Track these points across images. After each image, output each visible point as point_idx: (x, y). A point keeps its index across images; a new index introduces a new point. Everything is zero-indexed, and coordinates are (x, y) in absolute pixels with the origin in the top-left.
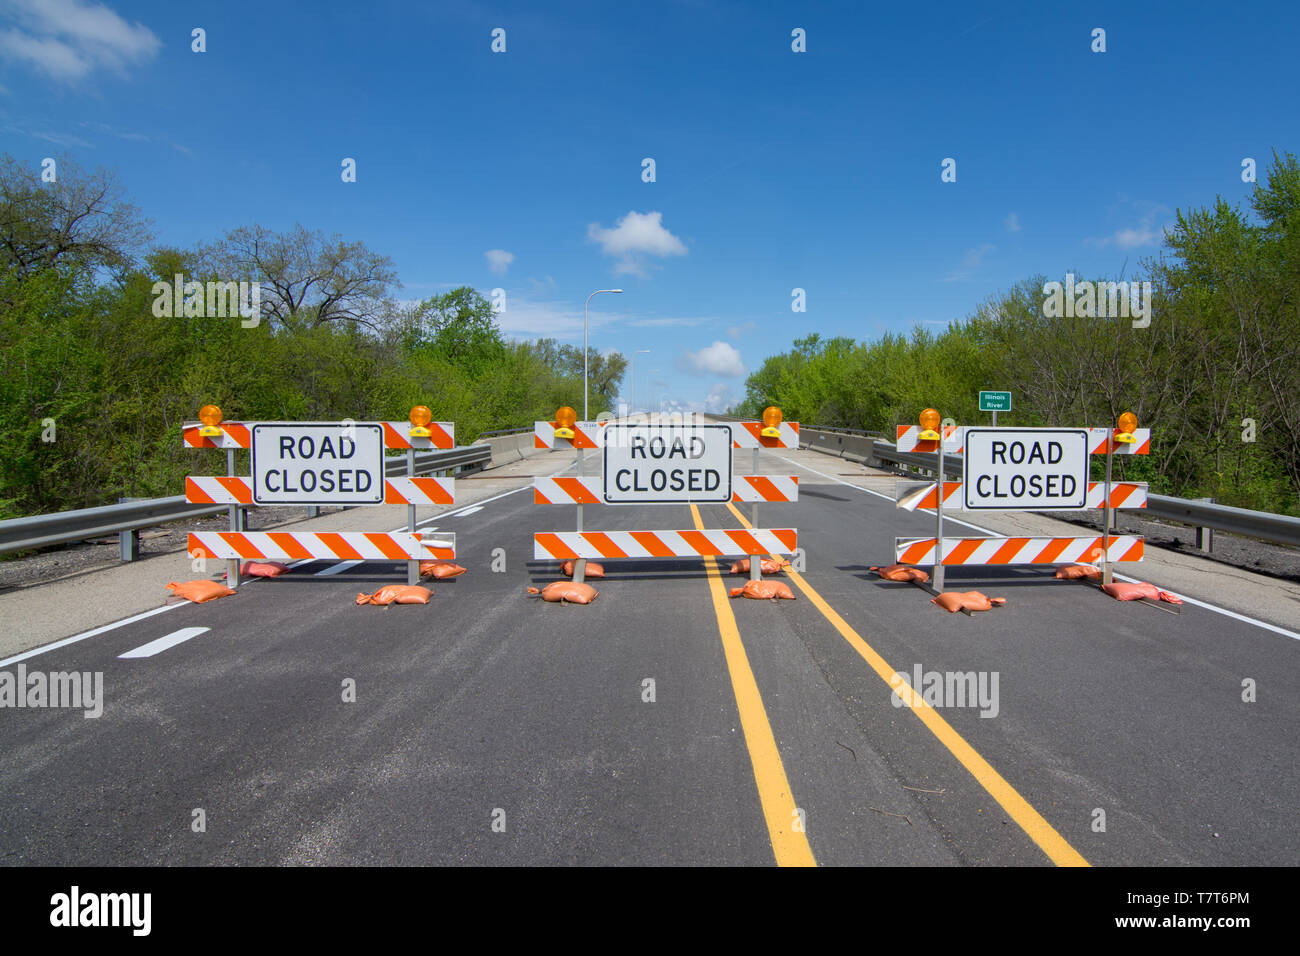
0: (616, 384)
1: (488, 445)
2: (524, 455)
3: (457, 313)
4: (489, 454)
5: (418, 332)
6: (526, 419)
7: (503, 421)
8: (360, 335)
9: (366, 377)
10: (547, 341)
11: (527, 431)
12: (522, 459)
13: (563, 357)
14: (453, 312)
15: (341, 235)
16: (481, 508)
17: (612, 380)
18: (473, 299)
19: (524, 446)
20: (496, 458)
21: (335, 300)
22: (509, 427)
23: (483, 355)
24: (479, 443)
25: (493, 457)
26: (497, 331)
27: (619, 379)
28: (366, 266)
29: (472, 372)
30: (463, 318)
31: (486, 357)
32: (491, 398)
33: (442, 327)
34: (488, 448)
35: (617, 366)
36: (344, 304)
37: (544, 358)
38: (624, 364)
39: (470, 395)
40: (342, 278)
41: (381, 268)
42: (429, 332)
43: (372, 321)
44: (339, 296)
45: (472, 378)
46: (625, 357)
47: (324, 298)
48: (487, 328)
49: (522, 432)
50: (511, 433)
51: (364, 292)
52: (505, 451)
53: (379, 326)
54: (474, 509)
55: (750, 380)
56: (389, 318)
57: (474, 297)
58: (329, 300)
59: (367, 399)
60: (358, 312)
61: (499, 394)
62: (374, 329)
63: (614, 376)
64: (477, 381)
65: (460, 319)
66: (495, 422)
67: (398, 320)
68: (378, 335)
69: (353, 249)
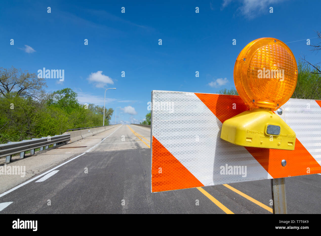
0: (110, 116)
1: (69, 134)
2: (83, 137)
3: (65, 95)
4: (70, 138)
5: (51, 100)
6: (84, 125)
7: (77, 126)
8: (32, 100)
9: (31, 112)
10: (92, 105)
11: (85, 129)
12: (83, 139)
13: (96, 109)
14: (64, 95)
15: (28, 71)
16: (57, 171)
17: (109, 115)
18: (70, 92)
19: (84, 134)
20: (72, 139)
21: (24, 89)
22: (79, 128)
23: (73, 107)
24: (66, 134)
25: (71, 139)
26: (77, 100)
27: (111, 115)
28: (36, 80)
29: (68, 112)
30: (67, 97)
31: (73, 108)
32: (74, 119)
33: (60, 99)
34: (69, 135)
35: (111, 111)
36: (27, 91)
37: (91, 109)
38: (113, 111)
39: (67, 118)
40: (27, 84)
41: (41, 81)
42: (55, 100)
43: (36, 96)
44: (26, 88)
45: (68, 113)
46: (113, 109)
47: (20, 89)
48: (74, 100)
49: (83, 129)
50: (79, 130)
51: (35, 88)
52: (76, 136)
53: (39, 98)
54: (53, 173)
55: (147, 115)
56: (42, 95)
57: (70, 91)
58: (22, 89)
59: (31, 119)
60: (32, 94)
61: (77, 118)
62: (37, 99)
63: (110, 114)
64: (70, 114)
65: (66, 97)
66: (75, 126)
67: (45, 96)
68: (39, 101)
69: (31, 75)
